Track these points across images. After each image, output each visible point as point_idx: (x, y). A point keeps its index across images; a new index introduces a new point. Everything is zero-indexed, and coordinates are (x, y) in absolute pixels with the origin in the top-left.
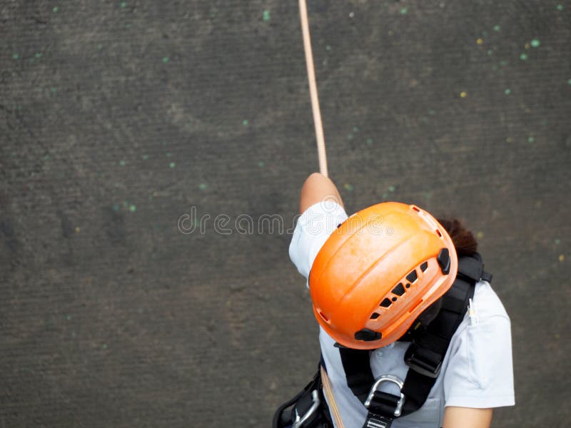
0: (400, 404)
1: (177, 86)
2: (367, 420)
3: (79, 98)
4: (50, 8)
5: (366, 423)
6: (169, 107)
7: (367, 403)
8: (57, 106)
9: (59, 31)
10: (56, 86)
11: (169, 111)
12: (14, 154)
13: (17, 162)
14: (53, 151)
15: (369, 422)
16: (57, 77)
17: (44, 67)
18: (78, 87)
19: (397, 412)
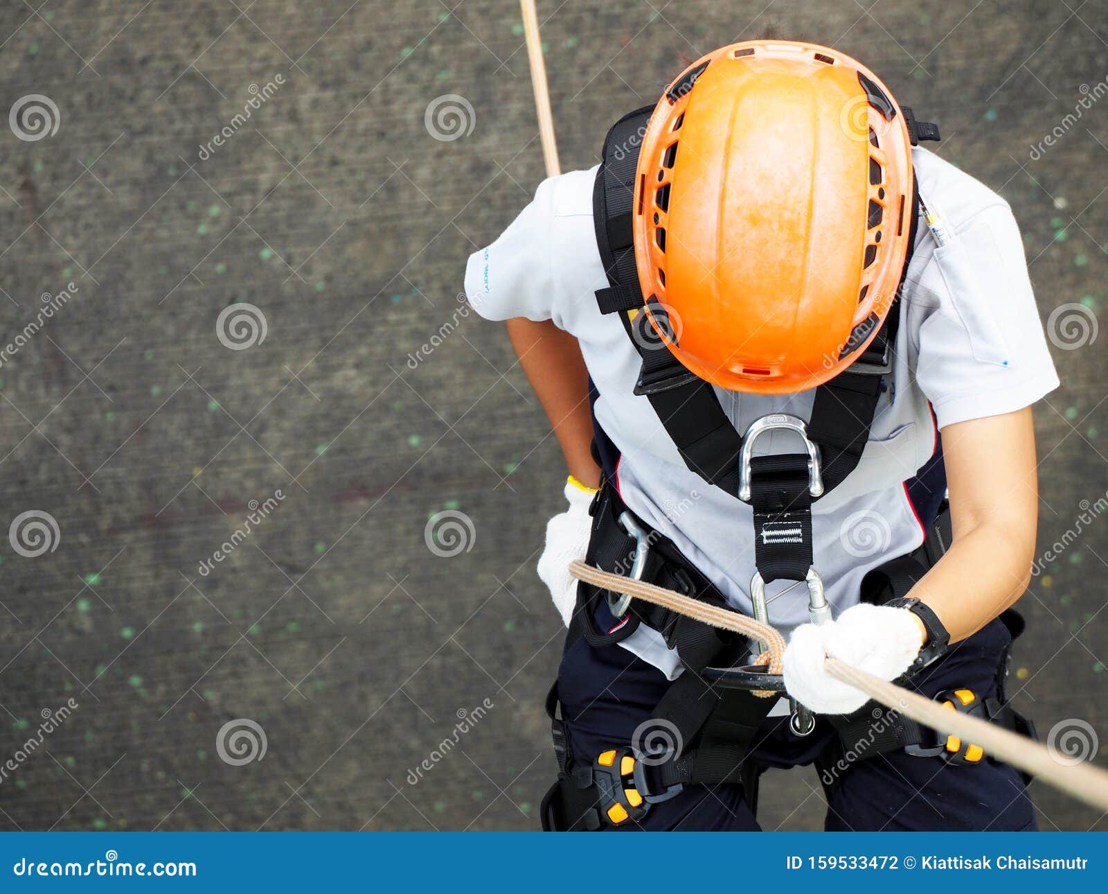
0: (814, 467)
1: (529, 670)
2: (758, 531)
3: (363, 697)
4: (311, 546)
5: (759, 540)
6: (516, 707)
7: (745, 492)
8: (325, 712)
9: (326, 585)
10: (322, 677)
11: (516, 715)
12: (254, 796)
13: (259, 810)
14: (319, 789)
15: (765, 534)
16: (325, 662)
17: (301, 646)
18: (362, 678)
19: (816, 488)
